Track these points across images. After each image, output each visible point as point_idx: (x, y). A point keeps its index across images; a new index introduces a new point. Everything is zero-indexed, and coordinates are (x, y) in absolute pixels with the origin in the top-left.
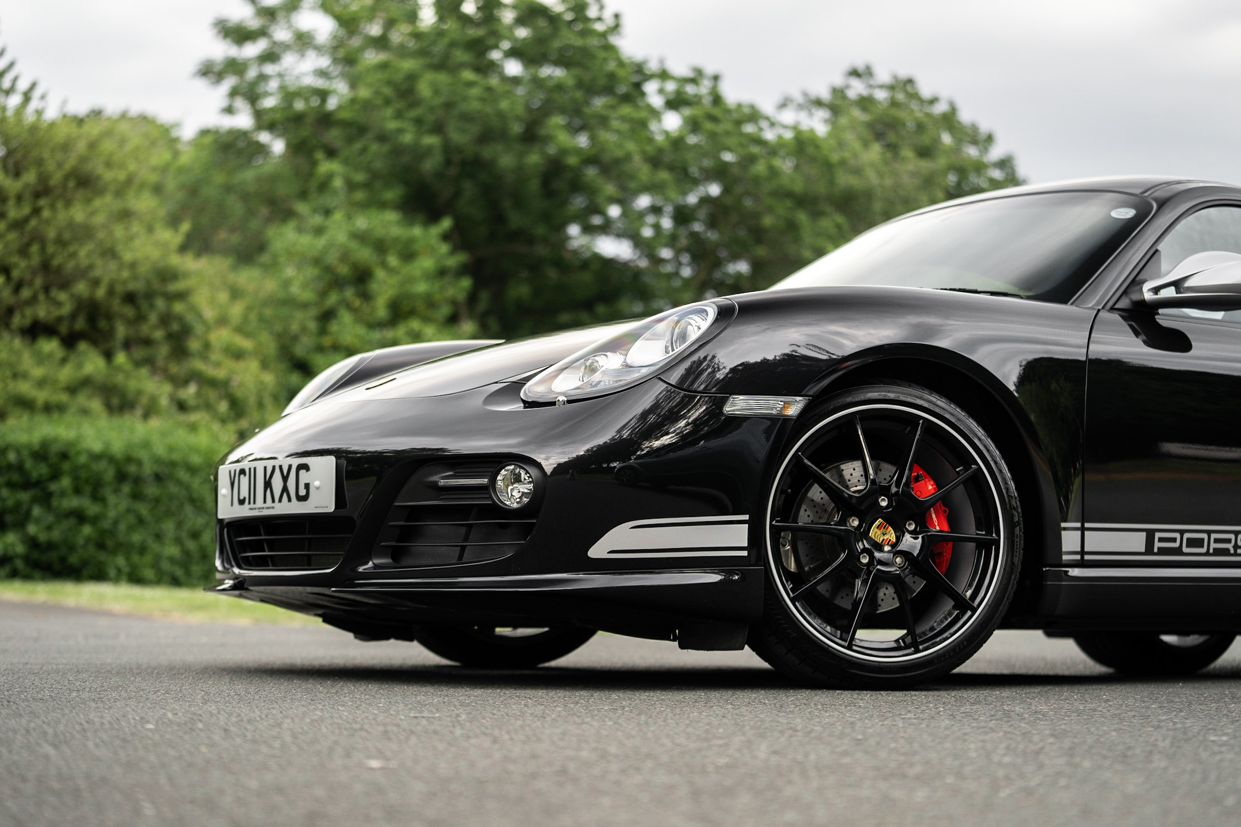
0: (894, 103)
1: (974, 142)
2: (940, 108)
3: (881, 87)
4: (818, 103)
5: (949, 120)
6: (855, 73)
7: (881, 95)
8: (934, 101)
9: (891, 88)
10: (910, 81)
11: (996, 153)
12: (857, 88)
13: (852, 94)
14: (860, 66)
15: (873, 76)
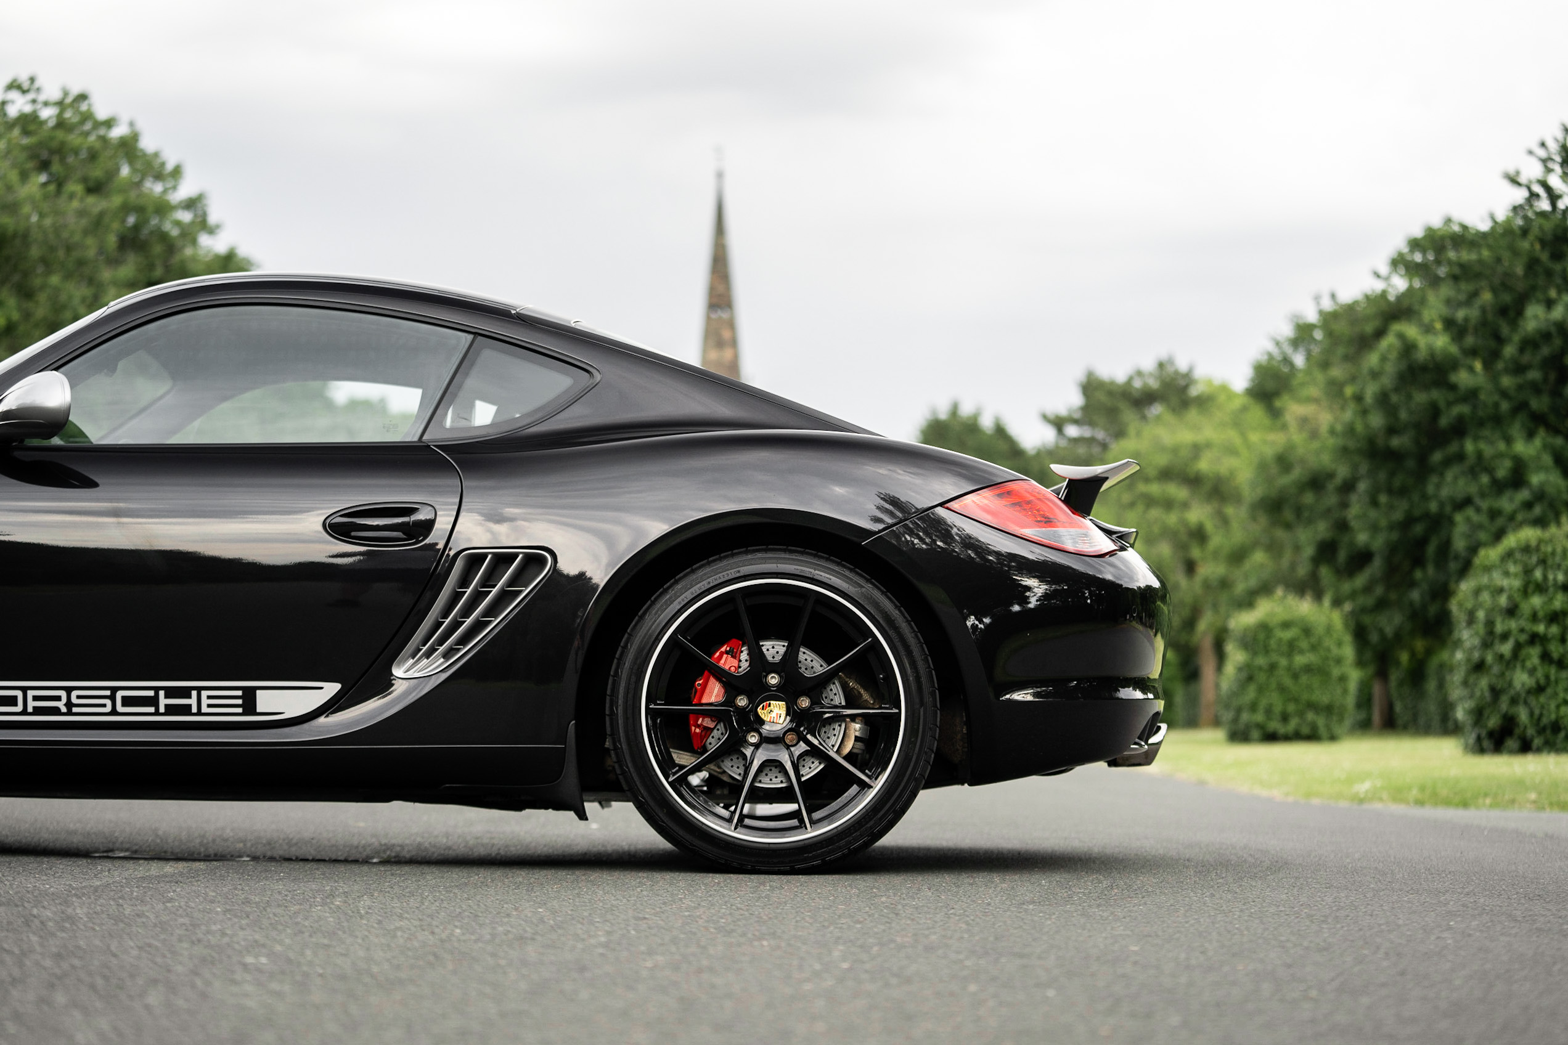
0: (61, 124)
1: (159, 176)
2: (118, 132)
3: (46, 104)
5: (128, 146)
6: (14, 85)
7: (47, 114)
8: (109, 123)
9: (60, 104)
10: (82, 97)
11: (185, 190)
12: (18, 104)
13: (12, 111)
14: (23, 78)
15: (38, 90)
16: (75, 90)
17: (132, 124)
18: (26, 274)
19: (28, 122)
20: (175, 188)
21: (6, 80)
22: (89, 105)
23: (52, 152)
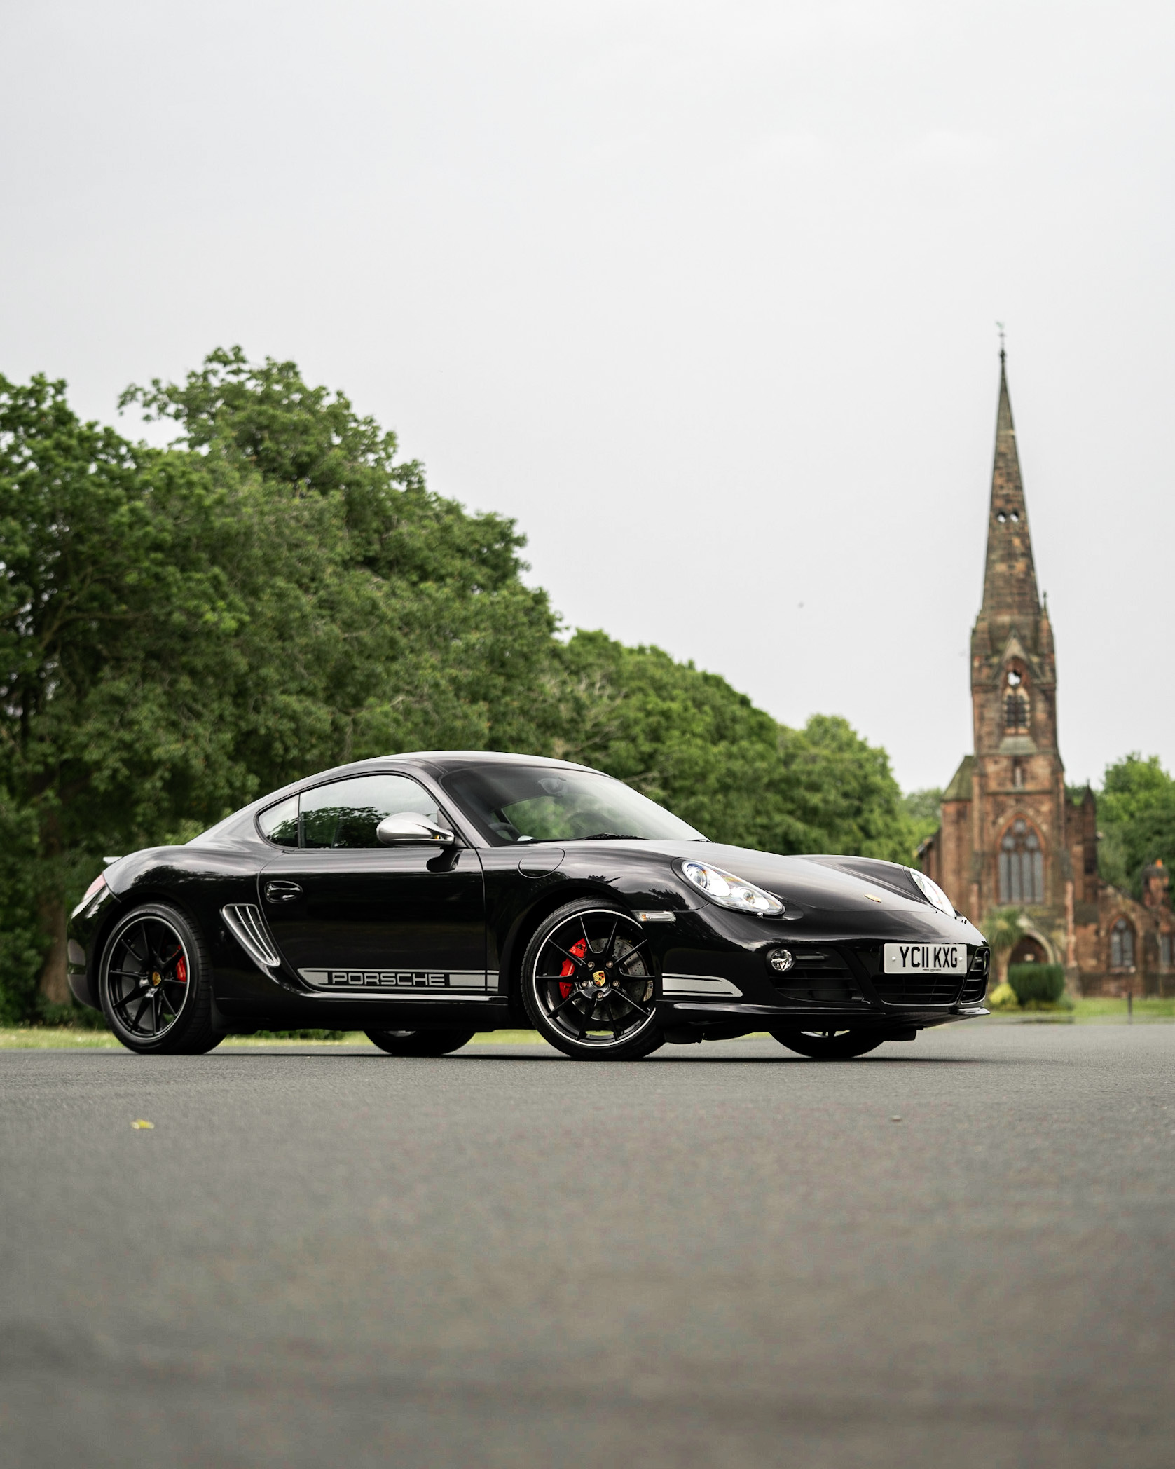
0: (266, 398)
2: (329, 401)
3: (253, 375)
4: (172, 393)
5: (338, 417)
6: (217, 357)
7: (253, 385)
8: (318, 395)
9: (265, 375)
10: (290, 367)
11: (397, 462)
12: (222, 376)
13: (215, 382)
14: (227, 349)
15: (243, 361)
16: (281, 359)
17: (340, 394)
18: (249, 573)
19: (234, 394)
20: (389, 457)
21: (210, 352)
22: (296, 374)
23: (261, 428)
